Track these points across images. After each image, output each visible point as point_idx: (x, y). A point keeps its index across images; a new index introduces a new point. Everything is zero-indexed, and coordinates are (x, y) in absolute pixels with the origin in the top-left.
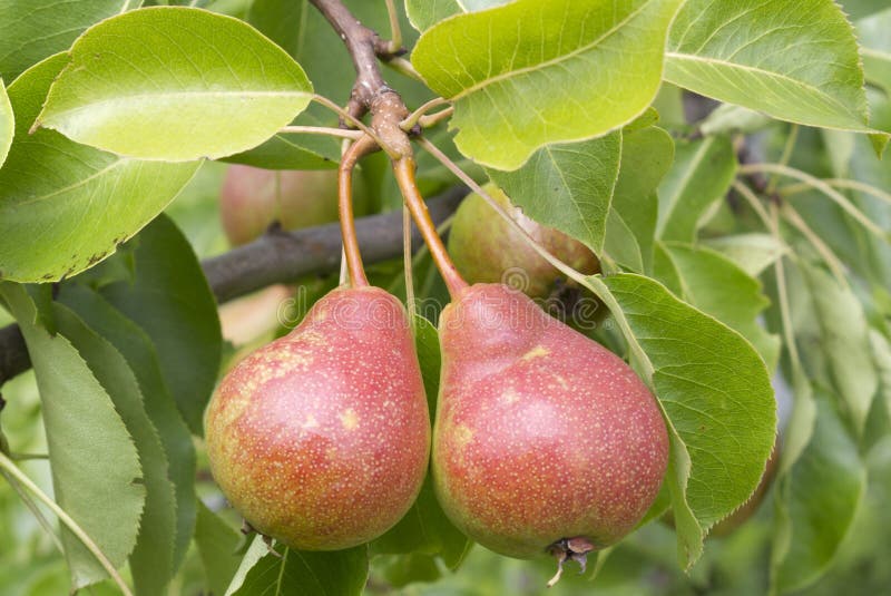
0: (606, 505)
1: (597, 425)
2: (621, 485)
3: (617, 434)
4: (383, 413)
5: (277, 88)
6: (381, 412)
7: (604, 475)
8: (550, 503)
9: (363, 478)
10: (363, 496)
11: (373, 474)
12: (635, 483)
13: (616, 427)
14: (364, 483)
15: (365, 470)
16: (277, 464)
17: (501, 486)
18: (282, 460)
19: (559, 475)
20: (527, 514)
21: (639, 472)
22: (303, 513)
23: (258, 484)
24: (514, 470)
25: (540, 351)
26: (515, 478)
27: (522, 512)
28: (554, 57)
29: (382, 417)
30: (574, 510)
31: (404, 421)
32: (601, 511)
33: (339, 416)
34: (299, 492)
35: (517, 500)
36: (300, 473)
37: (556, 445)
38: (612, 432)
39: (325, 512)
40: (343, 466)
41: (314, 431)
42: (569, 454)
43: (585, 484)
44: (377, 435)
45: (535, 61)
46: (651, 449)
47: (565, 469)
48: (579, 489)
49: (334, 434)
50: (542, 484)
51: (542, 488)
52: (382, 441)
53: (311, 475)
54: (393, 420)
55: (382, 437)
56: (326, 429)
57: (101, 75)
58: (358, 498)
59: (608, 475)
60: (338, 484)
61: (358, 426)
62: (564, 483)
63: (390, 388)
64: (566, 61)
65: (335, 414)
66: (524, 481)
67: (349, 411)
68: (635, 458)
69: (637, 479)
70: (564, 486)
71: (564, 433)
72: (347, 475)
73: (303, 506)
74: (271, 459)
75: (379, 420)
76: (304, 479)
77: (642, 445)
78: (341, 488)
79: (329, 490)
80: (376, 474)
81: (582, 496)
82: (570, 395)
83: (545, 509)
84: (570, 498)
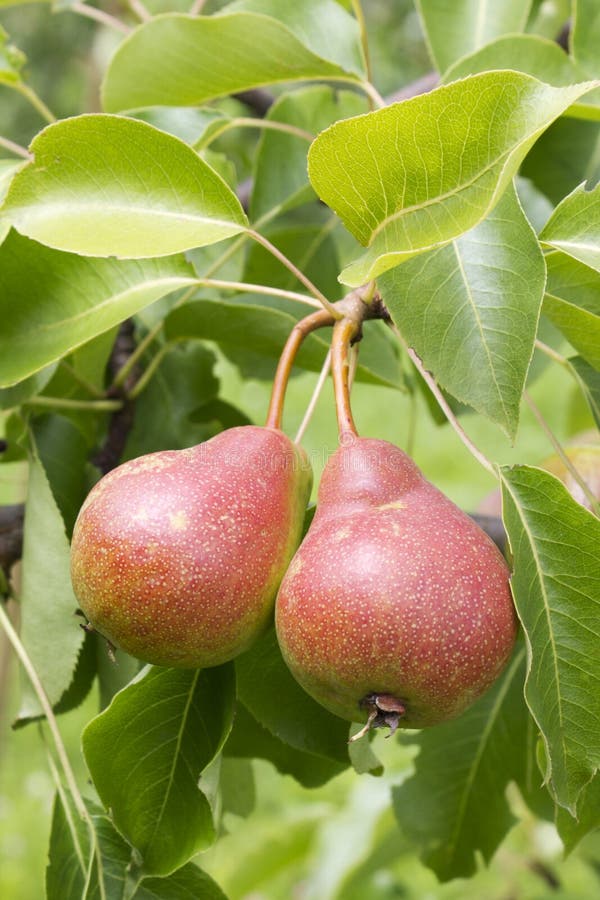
0: (409, 658)
1: (415, 574)
2: (429, 642)
3: (434, 589)
4: (218, 525)
5: (214, 216)
6: (215, 523)
7: (409, 625)
8: (350, 642)
9: (179, 580)
10: (177, 600)
11: (190, 579)
12: (447, 645)
13: (435, 582)
14: (180, 587)
15: (183, 573)
16: (104, 550)
17: (310, 618)
18: (107, 546)
19: (361, 613)
20: (329, 651)
21: (453, 635)
22: (120, 605)
23: (87, 570)
24: (323, 601)
25: (398, 505)
26: (322, 610)
27: (325, 648)
28: (438, 195)
29: (214, 528)
30: (373, 656)
31: (242, 540)
32: (404, 664)
33: (170, 515)
34: (117, 581)
35: (321, 634)
36: (120, 562)
37: (366, 582)
38: (429, 585)
39: (140, 608)
40: (160, 563)
41: (142, 524)
42: (375, 593)
43: (385, 628)
44: (203, 542)
45: (422, 199)
46: (475, 618)
47: (368, 608)
48: (379, 633)
49: (159, 530)
50: (343, 619)
51: (344, 624)
52: (208, 550)
53: (129, 566)
54: (227, 535)
55: (209, 546)
56: (153, 524)
57: (60, 179)
58: (173, 600)
59: (414, 626)
60: (153, 580)
61: (185, 529)
62: (365, 622)
63: (236, 506)
64: (446, 199)
65: (166, 511)
66: (329, 614)
67: (180, 513)
68: (451, 619)
69: (451, 642)
70: (365, 625)
71: (375, 572)
72: (163, 574)
73: (120, 597)
74: (99, 545)
75: (209, 530)
76: (123, 568)
77: (463, 609)
78: (155, 585)
79: (144, 584)
80: (194, 580)
81: (382, 640)
82: (397, 541)
83: (344, 648)
84: (369, 641)
